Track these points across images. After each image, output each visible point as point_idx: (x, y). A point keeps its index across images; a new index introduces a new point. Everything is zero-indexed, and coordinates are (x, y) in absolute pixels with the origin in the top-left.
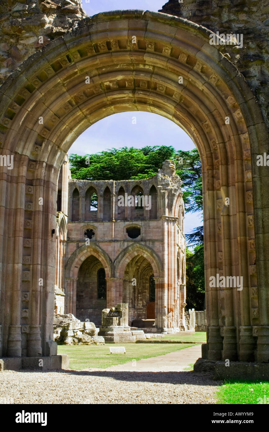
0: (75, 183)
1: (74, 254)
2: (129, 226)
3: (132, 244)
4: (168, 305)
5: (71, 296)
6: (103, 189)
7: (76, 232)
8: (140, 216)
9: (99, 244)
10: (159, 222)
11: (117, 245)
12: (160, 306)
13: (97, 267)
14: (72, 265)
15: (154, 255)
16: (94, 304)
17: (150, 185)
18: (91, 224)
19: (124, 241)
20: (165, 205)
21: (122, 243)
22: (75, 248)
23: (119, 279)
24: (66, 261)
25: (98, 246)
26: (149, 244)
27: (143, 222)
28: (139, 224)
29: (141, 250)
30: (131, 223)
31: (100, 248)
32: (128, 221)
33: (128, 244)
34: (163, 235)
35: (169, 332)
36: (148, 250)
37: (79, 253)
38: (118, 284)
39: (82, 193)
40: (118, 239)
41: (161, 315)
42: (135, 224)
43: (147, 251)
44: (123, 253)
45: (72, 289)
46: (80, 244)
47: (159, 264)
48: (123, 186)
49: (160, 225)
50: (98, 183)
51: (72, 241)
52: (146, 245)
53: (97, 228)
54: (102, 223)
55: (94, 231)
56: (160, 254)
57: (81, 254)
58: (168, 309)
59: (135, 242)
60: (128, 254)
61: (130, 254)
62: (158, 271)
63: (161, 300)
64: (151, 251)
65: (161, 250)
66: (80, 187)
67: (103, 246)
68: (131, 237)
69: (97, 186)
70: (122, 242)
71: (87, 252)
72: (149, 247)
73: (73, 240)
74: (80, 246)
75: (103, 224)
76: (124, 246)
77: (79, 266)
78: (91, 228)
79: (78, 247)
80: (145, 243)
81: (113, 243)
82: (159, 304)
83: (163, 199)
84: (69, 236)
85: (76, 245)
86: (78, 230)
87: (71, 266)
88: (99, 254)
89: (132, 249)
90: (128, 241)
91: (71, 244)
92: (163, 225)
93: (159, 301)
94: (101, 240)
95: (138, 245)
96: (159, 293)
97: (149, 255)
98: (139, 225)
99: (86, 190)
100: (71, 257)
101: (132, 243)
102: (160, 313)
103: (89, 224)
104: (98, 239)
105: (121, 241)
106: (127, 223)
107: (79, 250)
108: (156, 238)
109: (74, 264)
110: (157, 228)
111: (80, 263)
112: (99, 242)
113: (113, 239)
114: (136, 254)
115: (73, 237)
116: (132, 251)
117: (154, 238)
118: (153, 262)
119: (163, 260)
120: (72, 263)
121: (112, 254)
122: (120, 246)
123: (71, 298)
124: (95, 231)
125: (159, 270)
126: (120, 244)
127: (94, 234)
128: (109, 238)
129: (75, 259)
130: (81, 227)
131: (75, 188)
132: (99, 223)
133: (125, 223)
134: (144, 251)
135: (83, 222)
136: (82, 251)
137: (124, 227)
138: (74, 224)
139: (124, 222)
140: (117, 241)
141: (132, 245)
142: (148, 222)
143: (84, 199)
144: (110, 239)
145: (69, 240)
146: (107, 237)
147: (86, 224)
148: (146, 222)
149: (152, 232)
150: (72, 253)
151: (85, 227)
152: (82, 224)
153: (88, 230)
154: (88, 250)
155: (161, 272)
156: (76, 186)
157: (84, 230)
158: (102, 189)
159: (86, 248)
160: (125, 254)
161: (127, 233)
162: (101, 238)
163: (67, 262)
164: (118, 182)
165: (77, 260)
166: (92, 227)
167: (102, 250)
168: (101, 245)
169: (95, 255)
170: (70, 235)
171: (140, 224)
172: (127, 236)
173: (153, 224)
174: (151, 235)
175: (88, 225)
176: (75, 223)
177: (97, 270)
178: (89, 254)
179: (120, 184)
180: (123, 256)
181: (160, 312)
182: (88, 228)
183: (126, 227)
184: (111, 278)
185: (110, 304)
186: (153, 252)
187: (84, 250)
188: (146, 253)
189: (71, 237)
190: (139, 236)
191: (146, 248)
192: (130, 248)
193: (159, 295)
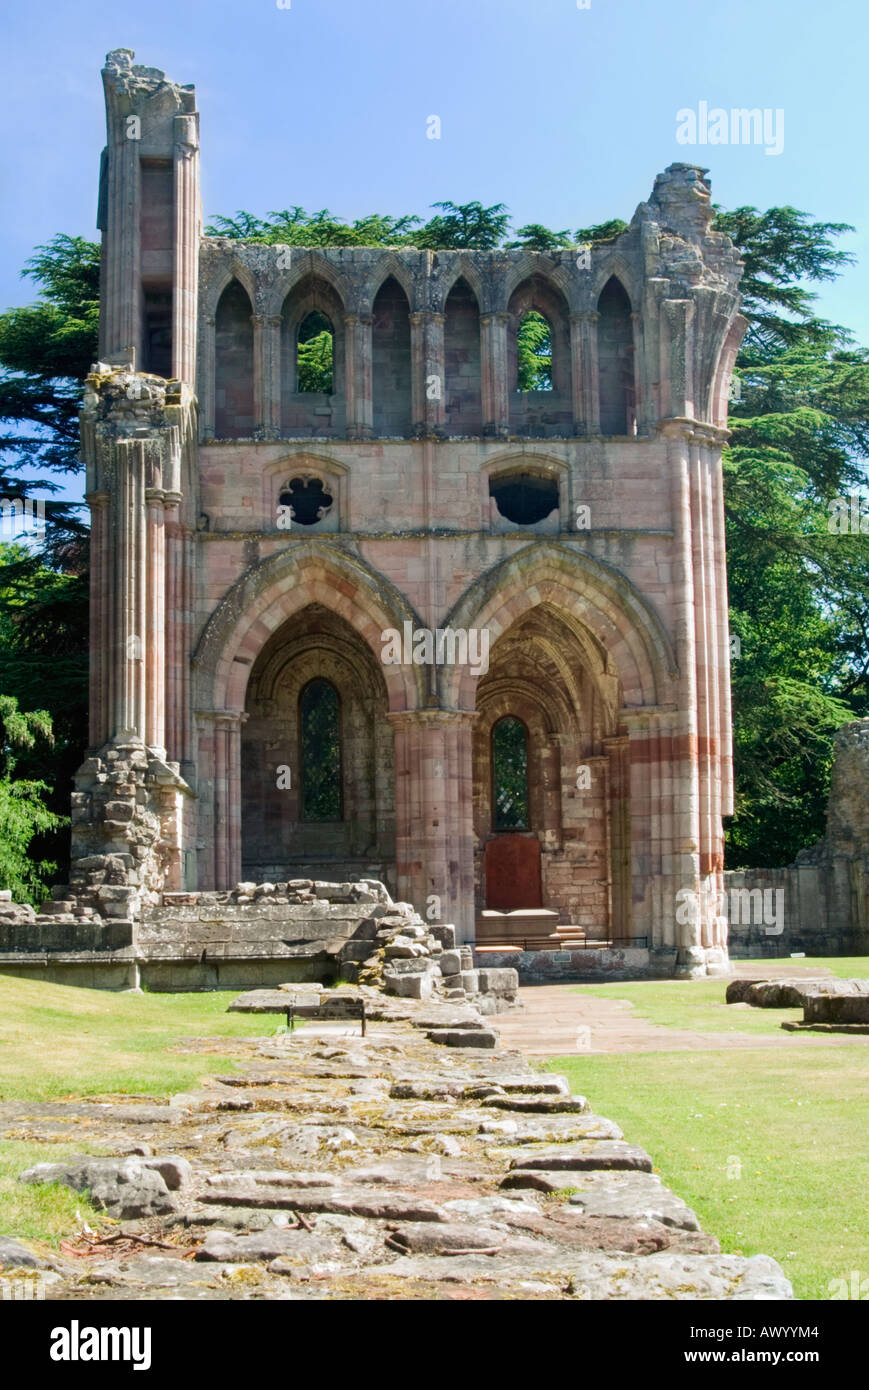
0: (233, 254)
1: (235, 597)
2: (504, 466)
3: (522, 551)
4: (702, 837)
5: (222, 800)
6: (373, 285)
7: (242, 490)
8: (547, 421)
9: (358, 546)
10: (652, 446)
11: (449, 556)
12: (666, 845)
13: (299, 670)
14: (221, 650)
15: (633, 602)
16: (286, 839)
17: (600, 274)
18: (318, 453)
19: (485, 534)
20: (682, 368)
21: (472, 545)
22: (240, 568)
23: (458, 719)
24: (197, 631)
25: (353, 556)
26: (607, 551)
27: (572, 447)
28: (553, 454)
29: (565, 579)
30: (516, 449)
31: (369, 570)
32: (500, 438)
33: (503, 549)
34: (674, 508)
35: (710, 966)
36: (604, 577)
37: (258, 593)
38: (454, 743)
39: (267, 303)
40: (453, 525)
41: (670, 888)
42: (534, 455)
43: (597, 583)
44: (481, 591)
45: (222, 765)
46: (262, 546)
47: (659, 645)
48: (472, 274)
49: (657, 462)
50: (346, 258)
51: (225, 534)
52: (590, 556)
53: (347, 470)
54: (374, 449)
55: (331, 485)
56: (660, 600)
57: (268, 596)
58: (703, 858)
59: (539, 538)
60: (499, 596)
61: (510, 602)
62: (648, 680)
63: (666, 818)
64: (619, 585)
65: (665, 577)
66: (256, 274)
67: (381, 557)
68: (512, 518)
69: (342, 271)
70: (475, 538)
71: (296, 586)
72: (603, 565)
73: (229, 525)
74: (262, 556)
75: (380, 454)
76: (484, 558)
77: (252, 657)
78: (315, 472)
79: (254, 563)
80: (589, 546)
81: (432, 542)
82: (655, 835)
83: (672, 338)
84: (207, 509)
85: (245, 550)
86: (252, 481)
87: (218, 656)
88: (361, 596)
89: (523, 576)
90: (503, 535)
91: (217, 546)
92: (672, 464)
93: (655, 818)
94: (370, 528)
95: (553, 554)
96: (655, 781)
97: (602, 601)
98: (554, 461)
99: (288, 288)
100: (218, 609)
101: (525, 544)
102: (664, 878)
103: (305, 450)
104: (356, 523)
105: (468, 533)
106: (496, 449)
107: (257, 575)
108: (638, 523)
109: (232, 647)
110: (641, 476)
111: (260, 640)
112: (360, 536)
113: (432, 525)
114: (536, 599)
115: (228, 511)
116: (520, 584)
117: (627, 523)
118: (620, 635)
119: (680, 625)
120: (224, 639)
121: (427, 597)
122: (467, 558)
123: (222, 811)
124: (334, 484)
125: (654, 672)
126: (467, 546)
127: (327, 501)
128: (409, 520)
129: (237, 617)
130: (268, 466)
131: (228, 278)
132: (357, 449)
133: (484, 450)
134: (580, 585)
135: (277, 442)
136: (271, 580)
137: (484, 466)
138: (232, 450)
139: (484, 442)
140: (452, 533)
141: (526, 552)
142: (598, 445)
143: (275, 333)
144: (414, 522)
145: (207, 529)
146: (401, 513)
147: (293, 451)
148: (588, 448)
149: (620, 495)
150: (227, 587)
151: (284, 465)
152: (272, 453)
153: (295, 483)
154: (298, 579)
155: (667, 680)
156: (234, 271)
157: (281, 482)
158: (368, 285)
159: (295, 567)
160: (488, 597)
161: (493, 499)
162: (370, 521)
163: (202, 637)
164: (447, 258)
165: (244, 624)
166: (323, 465)
167: (376, 575)
168: (373, 553)
169: (335, 601)
170: (214, 502)
171: (561, 457)
172: (496, 512)
173: (620, 455)
174: (616, 508)
175: (300, 455)
176: (234, 444)
177: (297, 687)
178: (304, 598)
179: (457, 265)
180: (481, 609)
181: (667, 871)
182: (298, 472)
183: (492, 470)
184: (425, 715)
185: (416, 836)
186: (624, 589)
187: (283, 578)
188: (591, 592)
189: (215, 511)
190: (554, 514)
191: (593, 570)
192: (514, 569)
193: (655, 793)
